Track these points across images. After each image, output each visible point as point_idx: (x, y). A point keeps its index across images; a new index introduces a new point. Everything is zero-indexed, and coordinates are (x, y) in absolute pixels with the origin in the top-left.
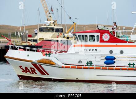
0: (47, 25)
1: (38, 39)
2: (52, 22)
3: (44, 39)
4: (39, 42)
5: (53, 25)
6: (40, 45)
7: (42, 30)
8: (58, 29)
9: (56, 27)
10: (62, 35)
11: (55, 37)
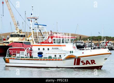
0: (15, 32)
1: (10, 41)
2: (18, 31)
3: (14, 41)
4: (10, 43)
5: (19, 32)
6: (11, 45)
7: (12, 36)
8: (22, 35)
9: (21, 34)
10: (25, 39)
11: (20, 40)
